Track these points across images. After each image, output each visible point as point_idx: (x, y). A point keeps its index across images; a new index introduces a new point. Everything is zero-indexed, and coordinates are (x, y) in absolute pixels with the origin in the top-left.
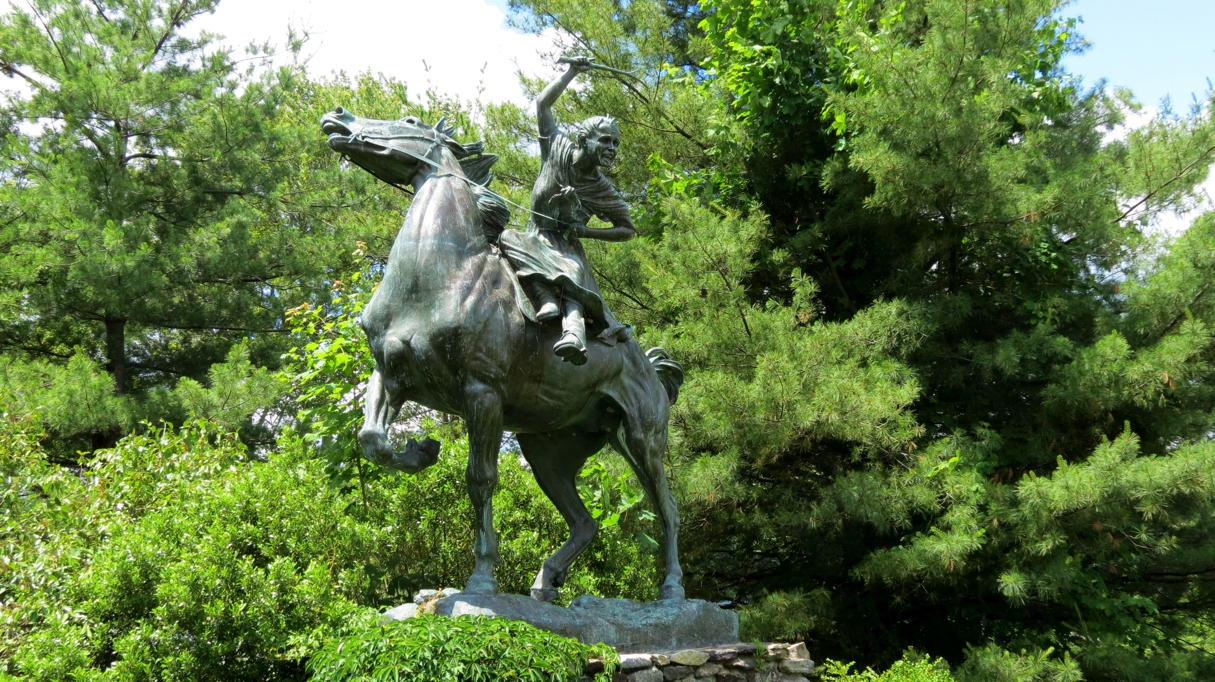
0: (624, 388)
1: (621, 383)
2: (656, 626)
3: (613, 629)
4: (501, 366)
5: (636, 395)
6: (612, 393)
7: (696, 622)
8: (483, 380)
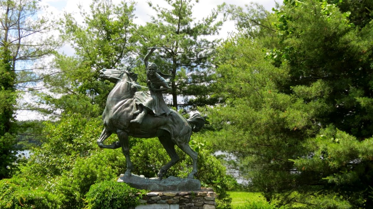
0: (170, 127)
1: (168, 126)
2: (172, 185)
3: (158, 186)
4: (124, 126)
5: (173, 128)
6: (165, 129)
7: (185, 185)
8: (120, 129)
